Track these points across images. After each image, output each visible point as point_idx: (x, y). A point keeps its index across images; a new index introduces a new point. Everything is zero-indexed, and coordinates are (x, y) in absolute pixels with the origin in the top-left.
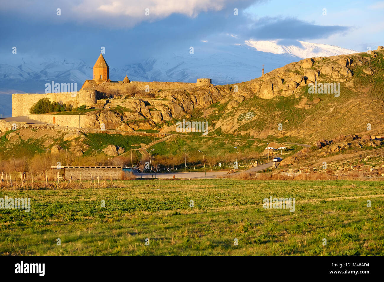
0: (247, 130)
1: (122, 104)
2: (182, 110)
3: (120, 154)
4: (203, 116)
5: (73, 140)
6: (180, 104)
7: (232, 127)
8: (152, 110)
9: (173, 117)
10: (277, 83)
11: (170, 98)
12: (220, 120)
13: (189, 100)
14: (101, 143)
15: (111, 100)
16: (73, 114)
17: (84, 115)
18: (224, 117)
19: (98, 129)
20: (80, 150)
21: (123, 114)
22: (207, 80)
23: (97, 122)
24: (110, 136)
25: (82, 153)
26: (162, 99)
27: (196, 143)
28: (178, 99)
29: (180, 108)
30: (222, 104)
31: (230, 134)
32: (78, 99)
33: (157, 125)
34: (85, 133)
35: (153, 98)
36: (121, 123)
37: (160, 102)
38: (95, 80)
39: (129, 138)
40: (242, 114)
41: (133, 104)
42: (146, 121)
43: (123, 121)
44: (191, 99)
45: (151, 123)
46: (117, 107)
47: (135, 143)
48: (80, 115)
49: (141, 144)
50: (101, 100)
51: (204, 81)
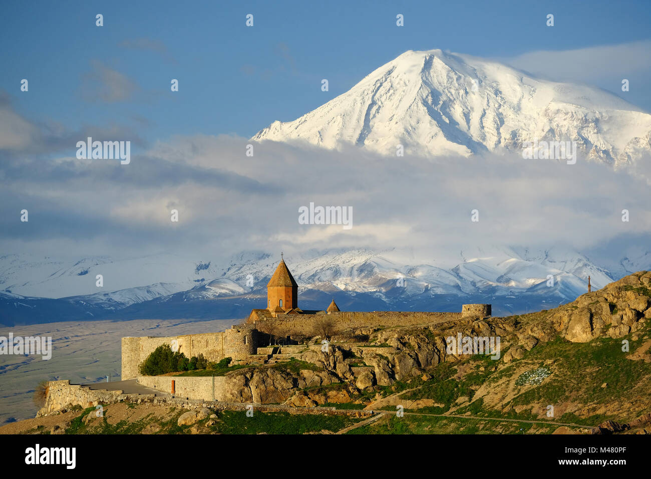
0: (528, 403)
1: (300, 354)
2: (416, 365)
4: (455, 376)
5: (194, 424)
6: (413, 354)
7: (503, 398)
8: (357, 366)
9: (398, 379)
10: (602, 312)
11: (394, 343)
12: (485, 384)
13: (430, 347)
14: (244, 430)
15: (283, 348)
16: (204, 376)
17: (222, 377)
18: (494, 378)
19: (248, 402)
21: (298, 374)
22: (481, 307)
23: (246, 390)
24: (266, 416)
26: (379, 344)
27: (426, 429)
28: (410, 345)
29: (411, 361)
31: (496, 411)
32: (225, 347)
33: (363, 395)
34: (218, 410)
35: (363, 344)
36: (293, 392)
37: (373, 350)
38: (270, 310)
39: (302, 419)
40: (526, 373)
41: (319, 355)
42: (343, 387)
43: (298, 387)
44: (434, 344)
45: (351, 391)
46: (289, 362)
47: (310, 429)
48: (215, 377)
49: (322, 430)
50: (265, 348)
51: (476, 310)
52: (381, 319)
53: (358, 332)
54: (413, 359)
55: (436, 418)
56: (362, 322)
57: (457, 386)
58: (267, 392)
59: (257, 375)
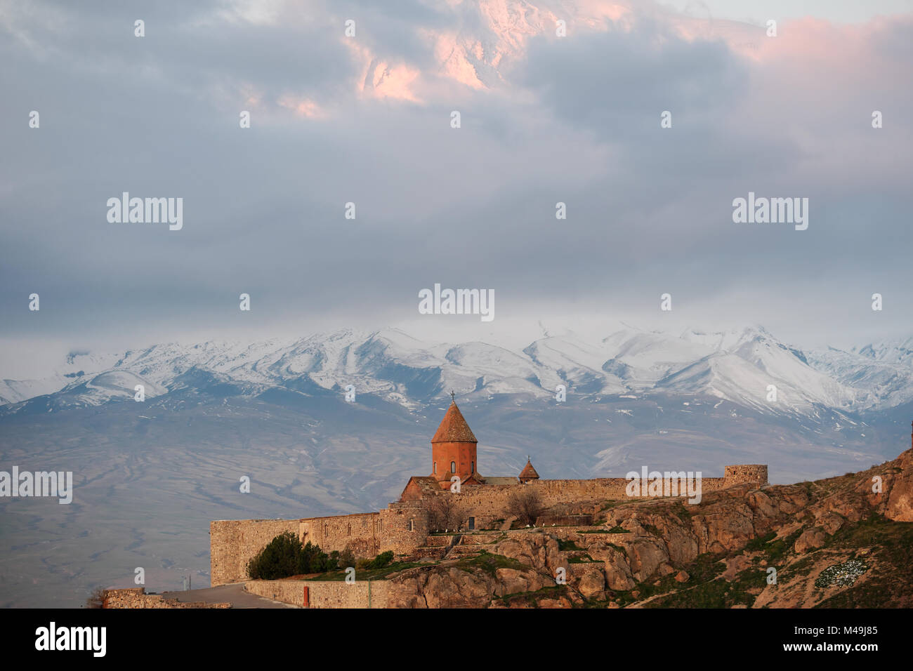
1: (494, 546)
2: (665, 559)
4: (724, 575)
6: (660, 542)
8: (580, 562)
9: (640, 580)
11: (632, 525)
13: (685, 531)
15: (467, 536)
17: (382, 582)
21: (494, 575)
22: (752, 470)
23: (419, 599)
26: (609, 527)
28: (655, 529)
29: (658, 553)
30: (780, 540)
32: (377, 535)
33: (590, 604)
35: (587, 528)
36: (487, 601)
37: (601, 538)
38: (436, 477)
40: (831, 568)
41: (524, 546)
42: (560, 593)
43: (494, 594)
44: (691, 527)
45: (573, 599)
46: (479, 557)
50: (439, 537)
51: (745, 474)
52: (606, 489)
53: (576, 511)
54: (661, 549)
56: (579, 494)
57: (728, 590)
59: (434, 578)
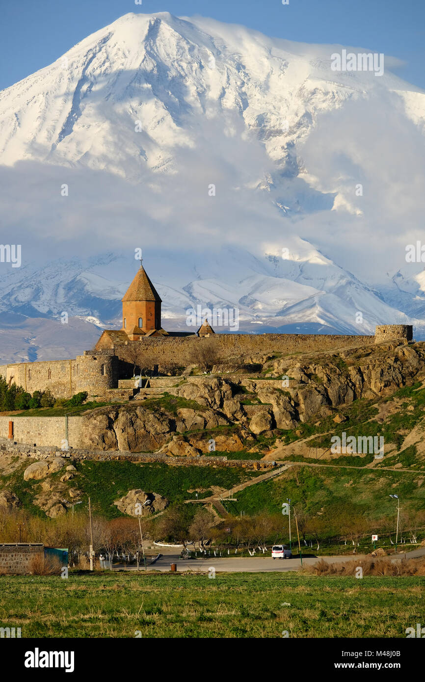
1: (176, 389)
2: (325, 402)
3: (157, 513)
4: (376, 417)
5: (46, 478)
6: (320, 388)
8: (250, 404)
9: (303, 421)
11: (297, 375)
12: (416, 428)
13: (343, 380)
14: (112, 486)
15: (152, 381)
16: (53, 416)
17: (77, 418)
19: (113, 450)
20: (60, 502)
21: (175, 414)
22: (400, 329)
23: (109, 433)
24: (138, 468)
25: (62, 510)
26: (277, 375)
27: (347, 485)
28: (316, 377)
29: (319, 398)
32: (74, 379)
33: (259, 441)
34: (75, 460)
35: (256, 375)
36: (169, 436)
37: (269, 384)
38: (126, 332)
39: (184, 472)
41: (202, 390)
42: (233, 431)
43: (175, 431)
44: (348, 376)
45: (245, 436)
46: (163, 398)
47: (196, 485)
48: (69, 418)
49: (212, 487)
50: (128, 380)
51: (394, 332)
52: (273, 343)
53: (248, 361)
54: (321, 394)
55: (359, 471)
56: (250, 347)
57: (380, 431)
58: (136, 438)
59: (123, 415)
